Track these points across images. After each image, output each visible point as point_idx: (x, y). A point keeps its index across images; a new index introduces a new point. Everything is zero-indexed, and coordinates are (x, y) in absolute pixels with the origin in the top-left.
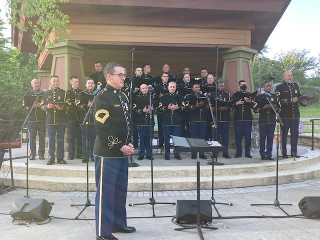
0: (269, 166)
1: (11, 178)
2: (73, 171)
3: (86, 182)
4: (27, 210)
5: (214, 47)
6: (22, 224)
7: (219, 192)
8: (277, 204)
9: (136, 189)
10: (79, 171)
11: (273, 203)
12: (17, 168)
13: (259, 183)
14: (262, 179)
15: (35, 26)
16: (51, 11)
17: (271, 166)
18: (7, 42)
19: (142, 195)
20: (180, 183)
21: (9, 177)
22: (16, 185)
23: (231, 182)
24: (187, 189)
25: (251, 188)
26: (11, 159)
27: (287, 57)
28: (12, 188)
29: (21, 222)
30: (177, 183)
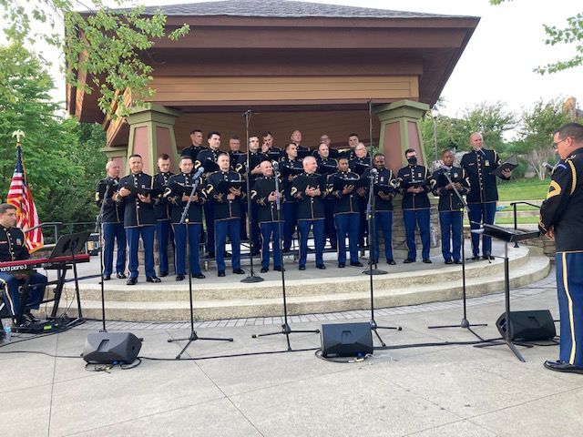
0: (452, 273)
1: (77, 307)
2: (167, 292)
3: (189, 307)
4: (106, 349)
5: (365, 102)
6: (100, 370)
8: (467, 325)
9: (261, 313)
10: (176, 292)
11: (460, 324)
12: (85, 292)
13: (439, 297)
14: (444, 292)
16: (126, 62)
17: (455, 272)
18: (58, 108)
19: (271, 322)
20: (325, 302)
21: (75, 305)
22: (84, 316)
23: (399, 297)
24: (335, 310)
25: (429, 305)
26: (76, 280)
27: (474, 112)
28: (79, 321)
29: (98, 367)
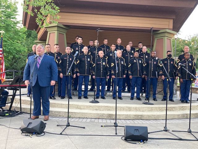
0: (183, 107)
1: (20, 107)
2: (58, 104)
3: (67, 111)
4: (30, 127)
5: (150, 29)
6: (27, 136)
7: (151, 122)
8: (190, 132)
9: (97, 117)
11: (187, 131)
12: (24, 101)
13: (176, 117)
14: (179, 115)
15: (39, 13)
16: (48, 4)
17: (184, 107)
18: (19, 23)
19: (101, 121)
20: (125, 115)
22: (22, 111)
23: (158, 116)
24: (130, 119)
25: (171, 120)
26: (20, 95)
27: (193, 38)
28: (20, 113)
29: (27, 134)
30: (123, 115)
